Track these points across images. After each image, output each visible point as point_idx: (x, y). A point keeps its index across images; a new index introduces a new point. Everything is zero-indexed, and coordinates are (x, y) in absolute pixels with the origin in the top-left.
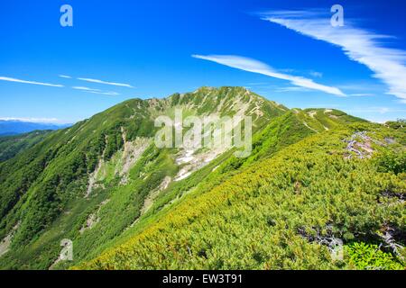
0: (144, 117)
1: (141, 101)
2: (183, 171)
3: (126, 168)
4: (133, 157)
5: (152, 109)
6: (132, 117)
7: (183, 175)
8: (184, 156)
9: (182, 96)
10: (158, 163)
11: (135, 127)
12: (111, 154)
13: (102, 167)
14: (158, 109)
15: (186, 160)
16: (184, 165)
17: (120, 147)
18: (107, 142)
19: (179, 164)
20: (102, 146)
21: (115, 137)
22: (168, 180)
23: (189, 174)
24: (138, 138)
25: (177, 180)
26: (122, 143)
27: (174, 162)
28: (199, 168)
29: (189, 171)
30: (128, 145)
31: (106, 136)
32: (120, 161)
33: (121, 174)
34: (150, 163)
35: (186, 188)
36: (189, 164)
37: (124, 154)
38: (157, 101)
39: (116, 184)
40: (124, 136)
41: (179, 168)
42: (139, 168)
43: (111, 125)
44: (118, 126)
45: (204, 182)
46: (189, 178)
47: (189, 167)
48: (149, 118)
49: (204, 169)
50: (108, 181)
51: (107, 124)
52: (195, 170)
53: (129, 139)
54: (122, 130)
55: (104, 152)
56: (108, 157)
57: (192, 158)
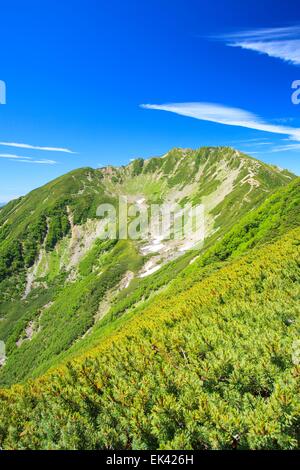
0: (96, 192)
1: (92, 171)
2: (149, 264)
3: (75, 261)
4: (82, 245)
5: (107, 180)
6: (81, 192)
7: (150, 269)
8: (152, 244)
9: (146, 162)
10: (116, 253)
11: (85, 205)
12: (54, 242)
13: (43, 260)
14: (116, 181)
15: (154, 249)
16: (151, 255)
17: (66, 233)
18: (48, 226)
19: (145, 254)
20: (43, 231)
21: (60, 219)
22: (130, 276)
23: (159, 267)
24: (89, 221)
25: (142, 276)
26: (69, 227)
27: (138, 251)
28: (172, 259)
29: (158, 263)
30: (76, 230)
31: (48, 219)
32: (66, 251)
33: (67, 269)
34: (106, 253)
35: (155, 286)
36: (157, 254)
37: (71, 242)
38: (113, 169)
39: (62, 282)
40: (71, 218)
41: (144, 260)
42: (92, 260)
43: (53, 204)
44: (63, 205)
45: (179, 279)
46: (157, 274)
47: (158, 258)
48: (102, 193)
49: (178, 261)
50: (51, 277)
51: (48, 202)
52: (165, 263)
53: (77, 222)
54: (68, 211)
55: (45, 239)
56: (51, 246)
57: (162, 246)
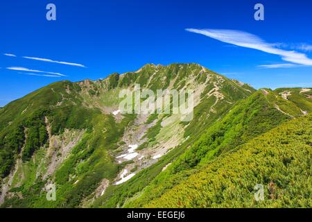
0: (74, 104)
1: (71, 84)
2: (125, 171)
3: (51, 169)
4: (60, 154)
5: (85, 93)
6: (59, 104)
7: (125, 177)
8: (127, 152)
9: (122, 76)
10: (92, 162)
11: (63, 116)
12: (31, 151)
13: (20, 170)
14: (92, 93)
15: (128, 157)
16: (126, 163)
17: (44, 142)
18: (26, 136)
19: (120, 162)
20: (20, 141)
21: (38, 129)
22: (105, 183)
23: (133, 175)
24: (67, 131)
25: (118, 183)
26: (46, 137)
27: (113, 160)
28: (146, 167)
29: (132, 171)
30: (54, 140)
31: (26, 129)
32: (43, 161)
33: (44, 178)
34: (82, 162)
35: (129, 193)
36: (131, 162)
37: (49, 152)
38: (91, 83)
39: (38, 192)
40: (48, 129)
41: (119, 168)
42: (69, 168)
43: (31, 115)
44: (41, 116)
45: (152, 186)
46: (132, 181)
47: (133, 166)
48: (80, 104)
49: (151, 168)
50: (27, 187)
51: (26, 113)
52: (140, 170)
53: (55, 132)
54: (46, 122)
55: (23, 149)
56: (28, 157)
57: (136, 154)
